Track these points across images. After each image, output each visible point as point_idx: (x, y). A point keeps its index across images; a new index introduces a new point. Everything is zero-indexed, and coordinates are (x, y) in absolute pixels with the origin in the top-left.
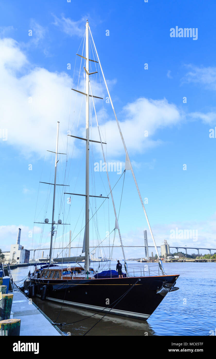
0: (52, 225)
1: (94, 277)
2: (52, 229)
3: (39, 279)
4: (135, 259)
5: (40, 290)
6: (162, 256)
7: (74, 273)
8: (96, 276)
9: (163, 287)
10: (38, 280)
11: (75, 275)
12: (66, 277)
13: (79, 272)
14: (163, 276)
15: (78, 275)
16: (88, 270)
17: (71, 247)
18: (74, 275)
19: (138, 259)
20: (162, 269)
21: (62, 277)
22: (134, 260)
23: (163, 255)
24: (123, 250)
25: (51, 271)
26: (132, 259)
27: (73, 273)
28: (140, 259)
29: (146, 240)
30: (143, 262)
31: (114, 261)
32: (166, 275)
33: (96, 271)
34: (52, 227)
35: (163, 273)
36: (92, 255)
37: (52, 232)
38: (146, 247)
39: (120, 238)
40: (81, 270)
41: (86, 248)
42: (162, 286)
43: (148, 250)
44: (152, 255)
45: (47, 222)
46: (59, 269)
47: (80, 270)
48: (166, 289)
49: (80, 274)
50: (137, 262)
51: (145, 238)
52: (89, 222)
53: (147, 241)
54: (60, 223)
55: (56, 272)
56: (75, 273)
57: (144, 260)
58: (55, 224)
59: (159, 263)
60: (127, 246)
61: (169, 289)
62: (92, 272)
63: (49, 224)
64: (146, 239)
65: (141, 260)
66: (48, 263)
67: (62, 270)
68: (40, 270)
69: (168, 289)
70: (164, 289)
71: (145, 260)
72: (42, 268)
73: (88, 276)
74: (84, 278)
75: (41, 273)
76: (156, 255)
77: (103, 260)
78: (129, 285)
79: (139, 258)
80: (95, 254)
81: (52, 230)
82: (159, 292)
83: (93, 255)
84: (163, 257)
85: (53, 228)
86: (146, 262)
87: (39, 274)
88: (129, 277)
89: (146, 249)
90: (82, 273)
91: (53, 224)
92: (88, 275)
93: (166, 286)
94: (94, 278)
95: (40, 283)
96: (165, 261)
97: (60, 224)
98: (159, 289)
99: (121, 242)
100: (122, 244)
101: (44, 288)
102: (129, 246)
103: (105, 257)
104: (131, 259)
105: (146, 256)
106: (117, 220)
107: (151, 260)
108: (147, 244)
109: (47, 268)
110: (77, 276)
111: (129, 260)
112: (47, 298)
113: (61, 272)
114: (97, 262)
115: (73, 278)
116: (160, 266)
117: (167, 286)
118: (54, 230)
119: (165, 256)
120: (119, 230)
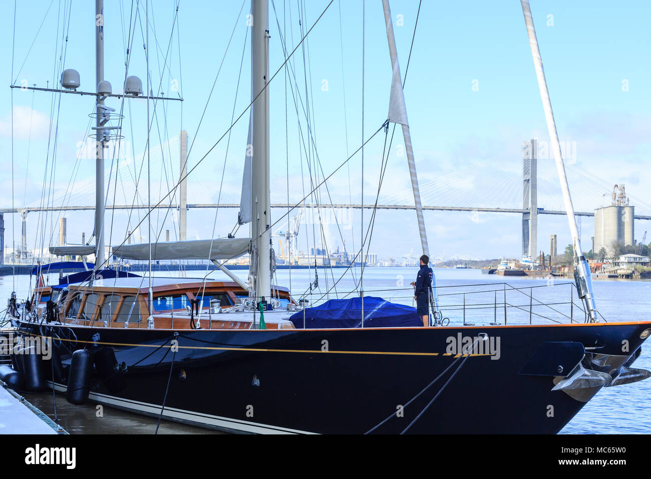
0: (99, 101)
1: (290, 323)
2: (98, 119)
3: (52, 324)
4: (476, 262)
5: (61, 365)
6: (597, 251)
7: (202, 302)
8: (296, 320)
9: (582, 367)
10: (50, 327)
11: (207, 311)
12: (170, 321)
13: (226, 302)
14: (589, 324)
15: (220, 312)
16: (266, 292)
17: (188, 203)
18: (202, 314)
19: (489, 262)
20: (584, 297)
21: (151, 318)
22: (468, 265)
23: (603, 250)
24: (421, 223)
25: (106, 296)
26: (461, 262)
27: (198, 302)
28: (497, 261)
29: (531, 182)
30: (508, 273)
31: (382, 266)
32: (600, 322)
33: (301, 301)
34: (98, 109)
35: (590, 315)
36: (284, 238)
37: (98, 130)
38: (526, 214)
39: (413, 174)
40: (237, 294)
41: (255, 206)
42: (580, 363)
43: (535, 225)
44: (554, 247)
45: (75, 87)
46: (137, 289)
47: (231, 294)
48: (593, 375)
49: (228, 309)
50: (483, 272)
51: (526, 173)
52: (267, 84)
53: (534, 187)
54: (132, 91)
55: (127, 299)
56: (206, 305)
57: (513, 266)
58: (110, 95)
59: (576, 274)
60: (441, 206)
61: (607, 375)
62: (285, 303)
63: (82, 94)
64: (529, 177)
65: (501, 268)
66: (90, 265)
67: (151, 291)
68: (53, 288)
69: (602, 376)
70: (584, 375)
71: (517, 269)
72: (63, 281)
73: (262, 319)
74: (249, 323)
75: (62, 301)
76: (570, 248)
77: (333, 263)
78: (437, 354)
79: (490, 259)
80: (296, 234)
81: (100, 124)
82: (562, 385)
83: (288, 238)
84: (603, 255)
85: (102, 115)
86: (523, 274)
87: (51, 306)
88: (439, 326)
89: (525, 222)
90: (240, 307)
91: (101, 95)
92: (262, 313)
93: (596, 362)
94: (286, 326)
95: (59, 338)
96: (607, 274)
97: (136, 94)
98: (566, 375)
99: (416, 190)
100: (417, 196)
101: (76, 358)
102: (449, 206)
103: (342, 250)
104: (456, 263)
105: (525, 251)
106: (397, 85)
107: (545, 267)
108: (534, 202)
109: (85, 284)
110: (215, 317)
111: (449, 264)
112: (91, 397)
113: (146, 299)
114: (307, 267)
115: (198, 323)
116: (579, 284)
117: (602, 364)
118: (106, 121)
119: (610, 253)
120: (406, 128)
